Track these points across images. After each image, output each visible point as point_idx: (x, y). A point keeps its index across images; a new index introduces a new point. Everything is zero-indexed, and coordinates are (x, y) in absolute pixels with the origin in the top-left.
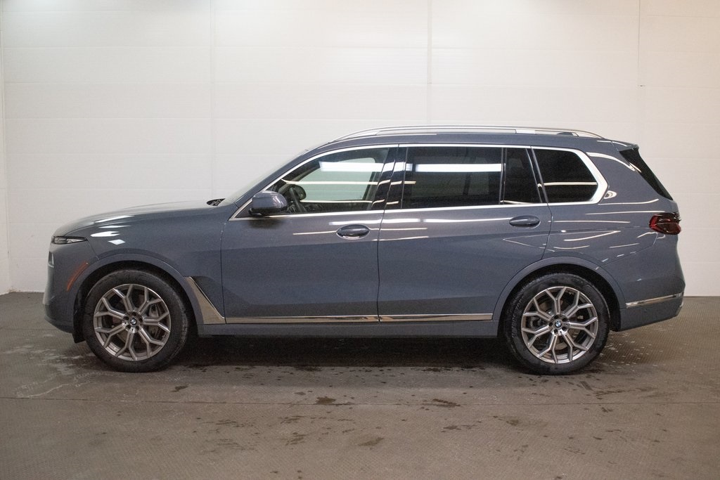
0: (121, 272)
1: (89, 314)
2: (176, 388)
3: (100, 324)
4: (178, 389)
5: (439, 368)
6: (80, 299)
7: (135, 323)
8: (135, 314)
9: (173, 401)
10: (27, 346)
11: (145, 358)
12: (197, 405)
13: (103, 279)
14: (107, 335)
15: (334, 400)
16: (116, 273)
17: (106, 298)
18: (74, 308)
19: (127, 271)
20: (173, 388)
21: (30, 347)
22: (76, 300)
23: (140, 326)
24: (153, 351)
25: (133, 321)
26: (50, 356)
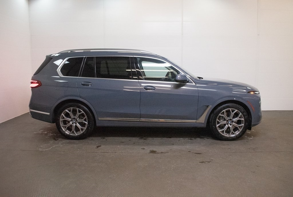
2: (97, 147)
4: (98, 147)
5: (192, 138)
9: (97, 152)
10: (41, 131)
12: (105, 153)
15: (156, 151)
20: (95, 147)
21: (42, 131)
26: (50, 134)
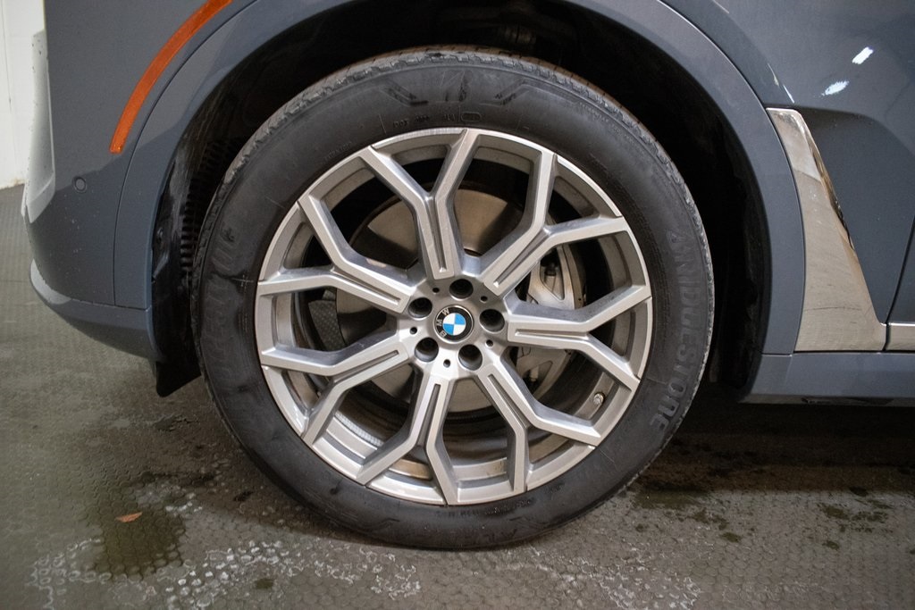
0: (416, 56)
1: (234, 280)
3: (286, 330)
6: (179, 197)
7: (459, 329)
8: (462, 287)
11: (499, 491)
13: (315, 91)
14: (319, 386)
16: (387, 62)
17: (324, 199)
18: (156, 241)
19: (448, 53)
22: (164, 201)
23: (486, 350)
24: (538, 461)
25: (450, 319)
